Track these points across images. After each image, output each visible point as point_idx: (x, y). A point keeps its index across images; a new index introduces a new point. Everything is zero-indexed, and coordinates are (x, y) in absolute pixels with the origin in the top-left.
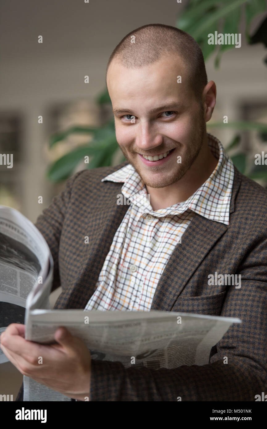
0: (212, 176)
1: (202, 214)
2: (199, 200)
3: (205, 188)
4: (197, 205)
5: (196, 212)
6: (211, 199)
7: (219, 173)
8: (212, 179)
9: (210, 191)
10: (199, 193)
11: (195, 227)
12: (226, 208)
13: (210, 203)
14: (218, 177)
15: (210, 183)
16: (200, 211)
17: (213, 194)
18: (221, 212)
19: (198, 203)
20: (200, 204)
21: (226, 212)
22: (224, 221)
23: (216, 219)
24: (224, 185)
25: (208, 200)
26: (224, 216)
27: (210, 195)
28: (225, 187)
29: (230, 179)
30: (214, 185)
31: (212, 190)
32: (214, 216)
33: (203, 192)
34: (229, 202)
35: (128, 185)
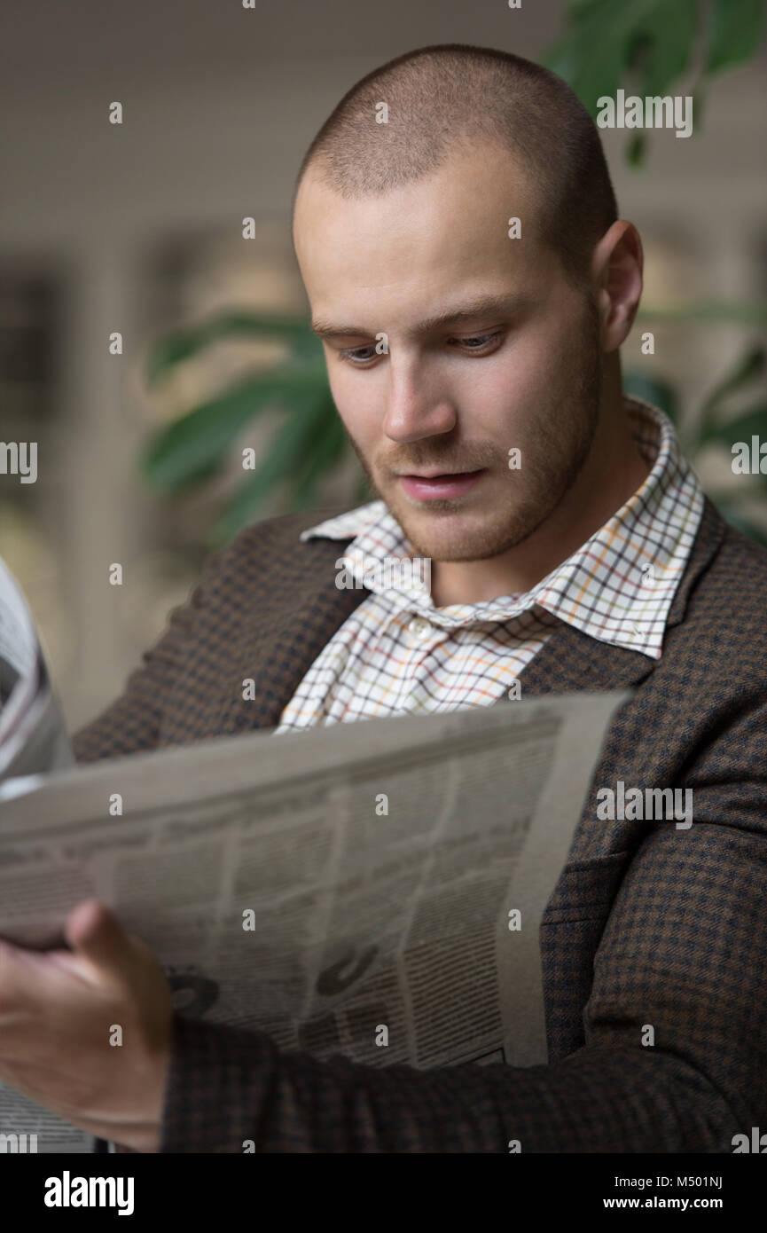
0: (622, 512)
1: (577, 624)
2: (571, 581)
3: (595, 545)
4: (563, 595)
5: (560, 615)
6: (614, 582)
7: (648, 507)
8: (622, 522)
9: (610, 558)
10: (575, 559)
11: (552, 660)
12: (659, 610)
13: (608, 595)
14: (646, 519)
15: (615, 532)
16: (572, 614)
17: (622, 567)
18: (639, 621)
19: (567, 588)
20: (574, 593)
21: (654, 621)
22: (645, 646)
23: (623, 639)
24: (660, 546)
25: (604, 584)
26: (649, 633)
27: (612, 570)
28: (662, 552)
29: (682, 530)
30: (628, 542)
31: (620, 556)
32: (618, 630)
33: (588, 559)
34: (671, 595)
35: (367, 544)
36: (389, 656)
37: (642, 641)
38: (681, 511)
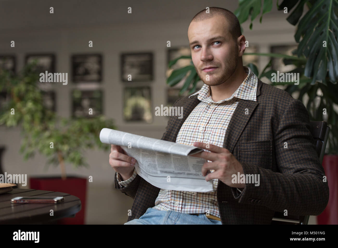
0: (245, 80)
1: (242, 98)
2: (239, 92)
3: (242, 86)
4: (238, 94)
5: (238, 97)
6: (246, 91)
7: (249, 79)
8: (245, 82)
9: (245, 88)
10: (239, 89)
12: (255, 94)
13: (245, 93)
14: (249, 81)
15: (245, 83)
16: (240, 97)
17: (247, 89)
18: (252, 96)
19: (238, 93)
20: (240, 94)
21: (254, 96)
22: (254, 99)
23: (250, 99)
24: (252, 85)
25: (245, 92)
26: (254, 97)
27: (245, 89)
28: (253, 85)
29: (255, 82)
30: (247, 84)
31: (246, 87)
32: (249, 98)
33: (241, 88)
34: (256, 91)
35: (201, 95)
36: (208, 110)
37: (253, 99)
38: (254, 80)
